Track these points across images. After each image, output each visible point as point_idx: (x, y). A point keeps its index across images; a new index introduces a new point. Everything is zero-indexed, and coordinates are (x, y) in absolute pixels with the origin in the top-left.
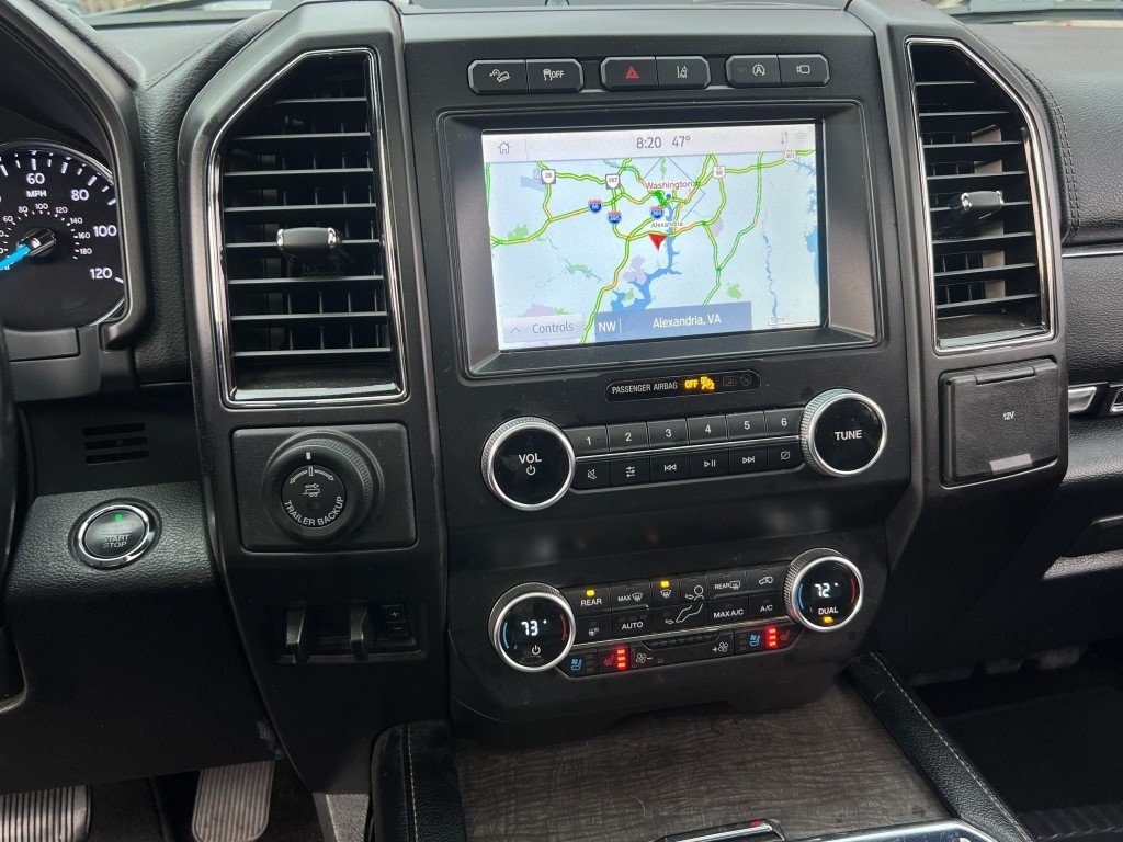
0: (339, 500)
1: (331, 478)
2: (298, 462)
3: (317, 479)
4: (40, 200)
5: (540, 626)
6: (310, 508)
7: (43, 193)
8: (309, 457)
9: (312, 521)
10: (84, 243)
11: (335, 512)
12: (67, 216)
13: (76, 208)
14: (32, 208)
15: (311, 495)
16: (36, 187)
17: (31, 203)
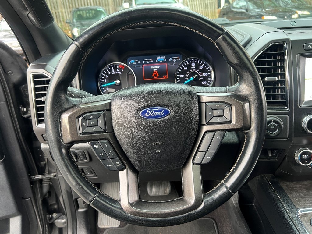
0: (278, 129)
1: (276, 125)
2: (271, 122)
3: (274, 125)
4: (194, 69)
5: (307, 156)
6: (271, 130)
7: (195, 67)
8: (273, 121)
9: (272, 133)
10: (201, 77)
11: (277, 131)
12: (199, 72)
13: (200, 70)
14: (192, 70)
15: (272, 128)
16: (193, 66)
17: (192, 69)
